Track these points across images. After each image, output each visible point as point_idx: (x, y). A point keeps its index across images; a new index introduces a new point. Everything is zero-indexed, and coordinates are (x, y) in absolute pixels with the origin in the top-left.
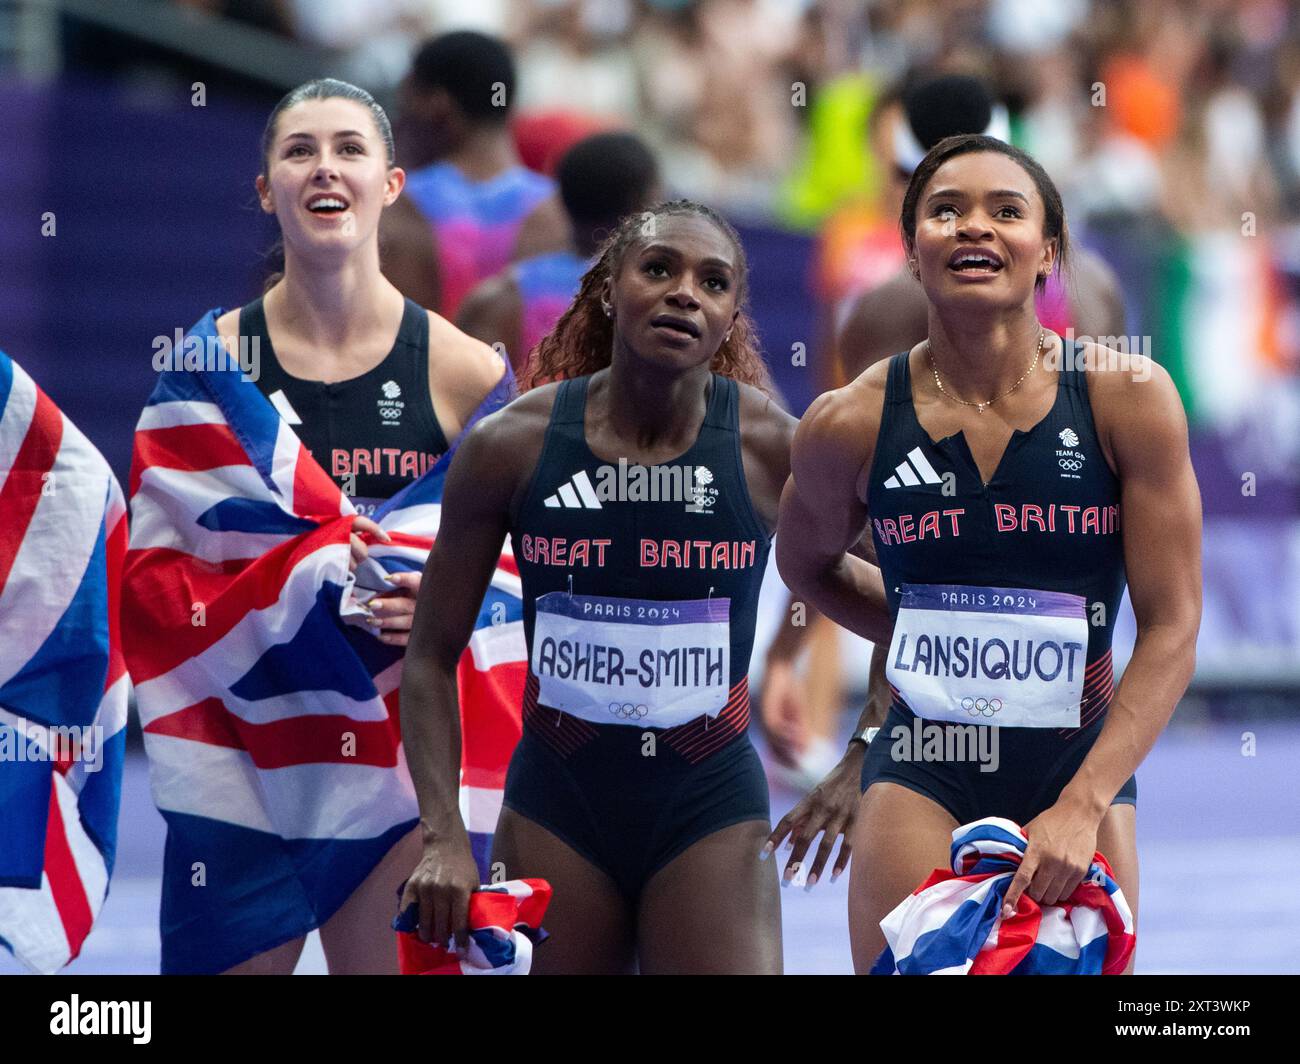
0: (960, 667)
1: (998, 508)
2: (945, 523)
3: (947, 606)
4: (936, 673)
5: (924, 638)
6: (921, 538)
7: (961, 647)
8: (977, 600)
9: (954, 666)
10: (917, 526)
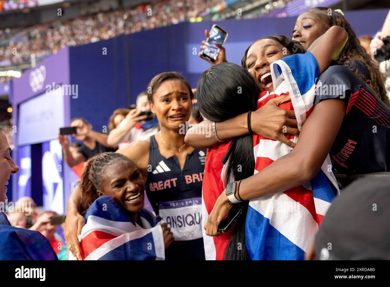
0: (180, 224)
1: (186, 177)
2: (172, 183)
3: (172, 207)
4: (174, 227)
5: (168, 217)
6: (165, 188)
7: (179, 218)
8: (181, 204)
9: (178, 224)
10: (163, 185)
